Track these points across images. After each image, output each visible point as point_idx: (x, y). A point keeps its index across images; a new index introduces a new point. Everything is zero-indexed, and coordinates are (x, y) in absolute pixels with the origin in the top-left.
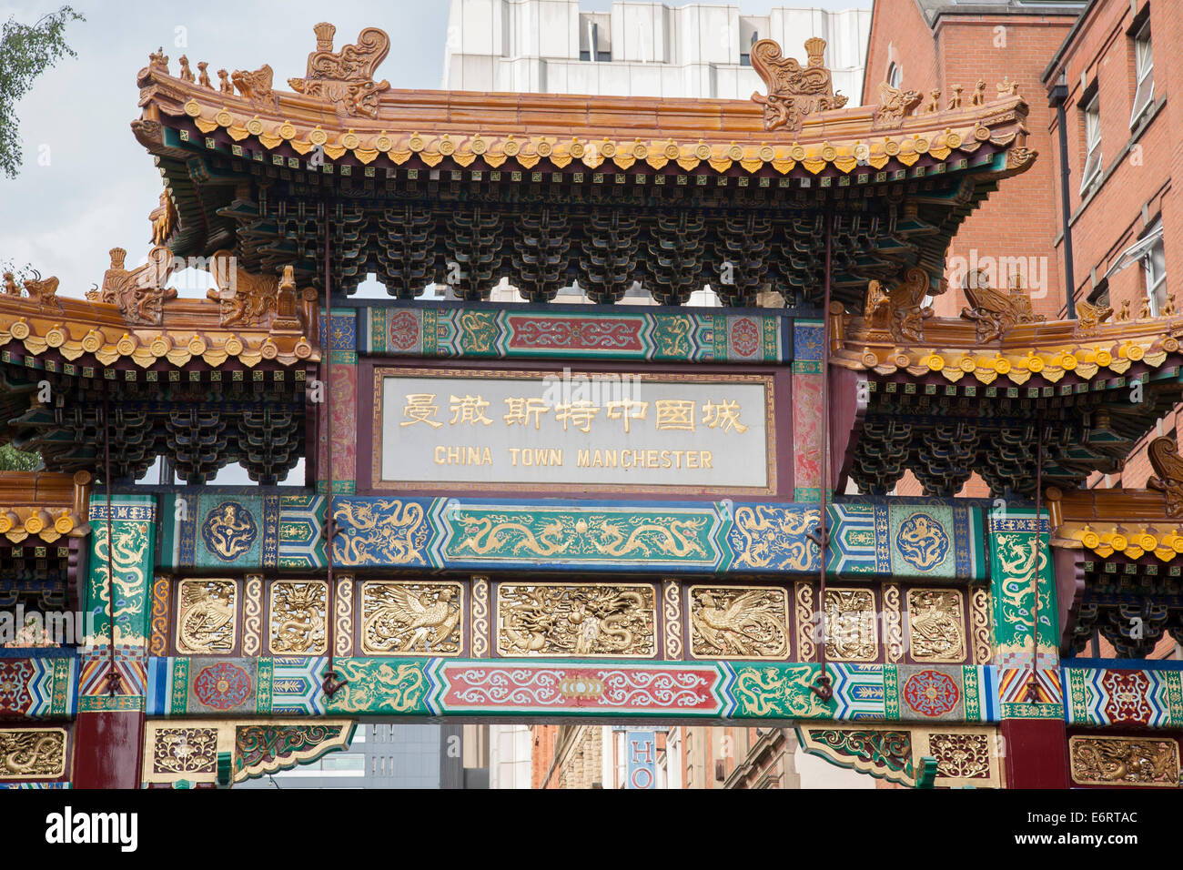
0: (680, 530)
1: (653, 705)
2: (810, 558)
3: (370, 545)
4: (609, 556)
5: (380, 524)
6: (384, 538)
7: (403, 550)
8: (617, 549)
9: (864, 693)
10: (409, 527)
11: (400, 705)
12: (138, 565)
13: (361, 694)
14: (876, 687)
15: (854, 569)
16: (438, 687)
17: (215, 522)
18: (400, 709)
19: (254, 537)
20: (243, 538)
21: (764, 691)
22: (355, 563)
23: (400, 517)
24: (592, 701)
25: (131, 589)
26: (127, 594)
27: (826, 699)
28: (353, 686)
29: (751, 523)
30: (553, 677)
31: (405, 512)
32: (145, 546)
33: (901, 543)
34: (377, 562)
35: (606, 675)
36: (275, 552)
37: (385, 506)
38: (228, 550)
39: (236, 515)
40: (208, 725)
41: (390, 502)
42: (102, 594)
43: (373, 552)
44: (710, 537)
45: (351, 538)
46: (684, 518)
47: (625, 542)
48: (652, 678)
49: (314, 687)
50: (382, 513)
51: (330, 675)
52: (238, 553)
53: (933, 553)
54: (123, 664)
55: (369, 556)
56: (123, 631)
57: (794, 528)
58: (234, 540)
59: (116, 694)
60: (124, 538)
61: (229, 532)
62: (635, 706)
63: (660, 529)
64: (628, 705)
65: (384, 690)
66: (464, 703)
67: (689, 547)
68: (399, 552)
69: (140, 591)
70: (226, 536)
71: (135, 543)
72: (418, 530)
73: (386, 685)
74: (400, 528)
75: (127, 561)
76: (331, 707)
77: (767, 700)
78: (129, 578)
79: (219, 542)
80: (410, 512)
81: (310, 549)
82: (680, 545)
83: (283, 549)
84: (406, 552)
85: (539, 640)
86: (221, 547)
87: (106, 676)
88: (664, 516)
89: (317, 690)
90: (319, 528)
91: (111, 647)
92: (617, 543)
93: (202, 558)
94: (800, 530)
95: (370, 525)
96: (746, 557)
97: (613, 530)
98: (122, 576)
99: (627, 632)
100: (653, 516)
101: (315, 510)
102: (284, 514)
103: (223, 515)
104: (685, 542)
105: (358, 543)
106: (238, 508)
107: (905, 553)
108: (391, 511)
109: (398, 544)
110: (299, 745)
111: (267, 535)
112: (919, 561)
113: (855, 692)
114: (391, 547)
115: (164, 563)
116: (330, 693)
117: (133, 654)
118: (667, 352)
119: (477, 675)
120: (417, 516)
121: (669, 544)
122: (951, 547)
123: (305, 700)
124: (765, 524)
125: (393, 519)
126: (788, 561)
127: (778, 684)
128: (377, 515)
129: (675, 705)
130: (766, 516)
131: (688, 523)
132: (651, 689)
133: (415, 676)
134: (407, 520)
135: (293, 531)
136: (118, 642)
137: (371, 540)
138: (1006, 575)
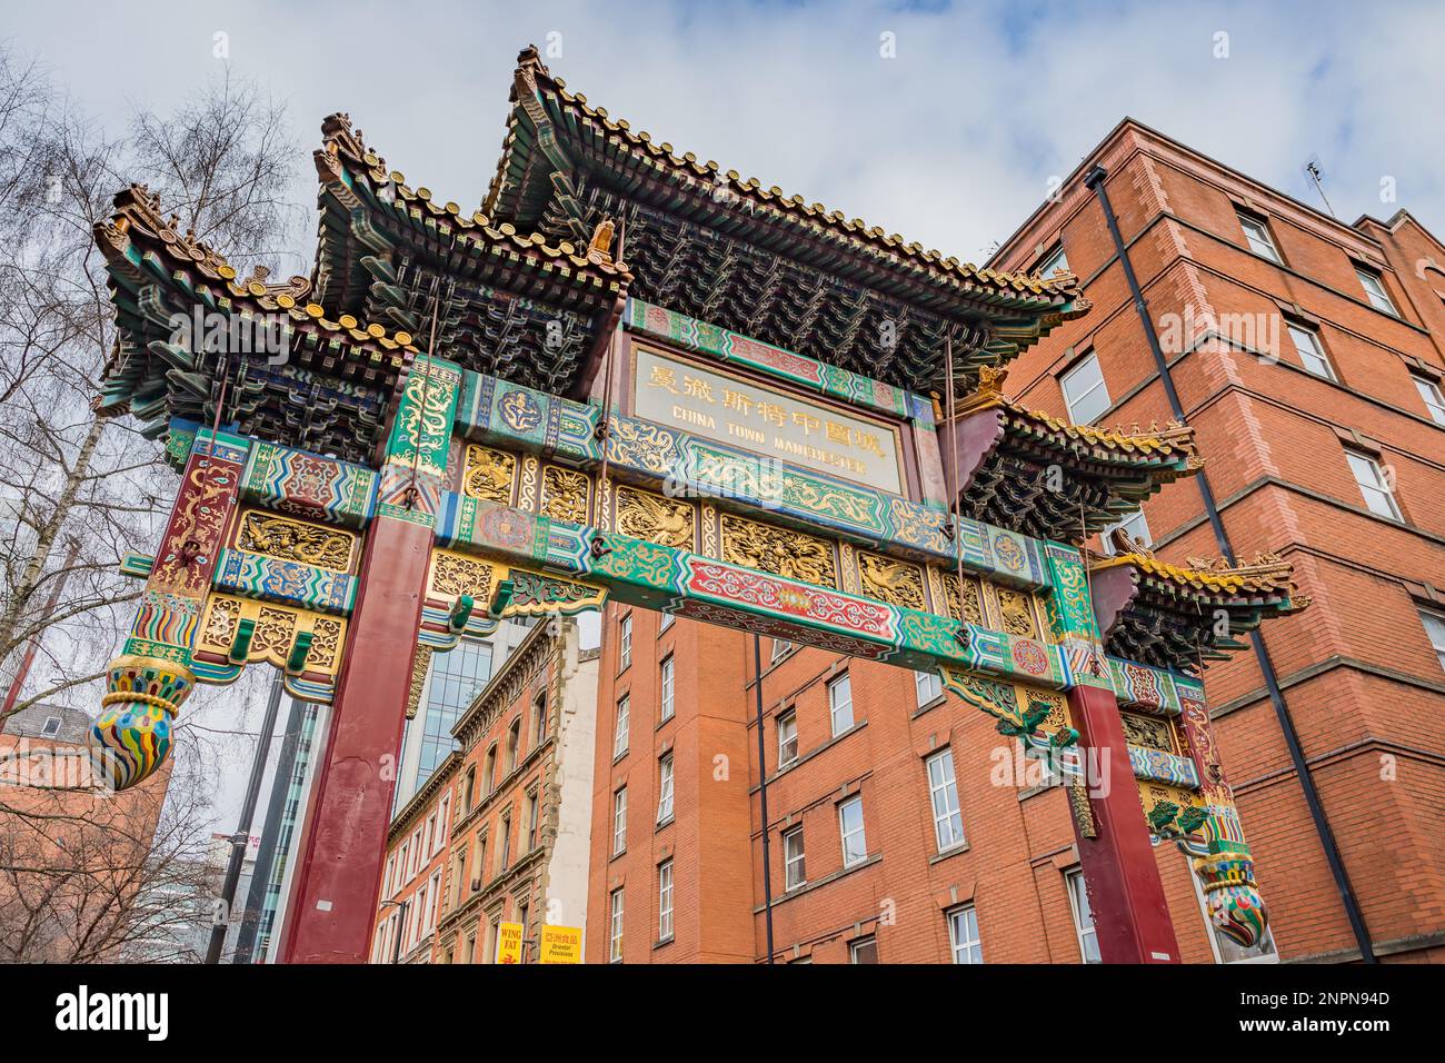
0: (857, 504)
1: (845, 625)
2: (943, 546)
3: (630, 452)
4: (809, 508)
5: (640, 439)
6: (643, 450)
7: (657, 464)
8: (814, 504)
9: (990, 648)
10: (662, 448)
11: (653, 579)
12: (442, 413)
13: (620, 563)
14: (996, 646)
15: (971, 560)
16: (684, 573)
17: (509, 401)
18: (655, 583)
19: (540, 420)
20: (531, 419)
21: (924, 632)
22: (620, 462)
23: (655, 439)
24: (803, 612)
25: (435, 430)
26: (431, 432)
27: (965, 646)
28: (617, 555)
29: (902, 511)
30: (773, 586)
31: (659, 437)
32: (449, 401)
33: (997, 550)
34: (638, 466)
35: (812, 594)
36: (556, 437)
37: (644, 427)
38: (518, 424)
39: (527, 403)
40: (485, 563)
41: (648, 426)
42: (409, 427)
43: (633, 457)
44: (877, 512)
45: (617, 443)
46: (859, 496)
47: (820, 501)
48: (845, 605)
49: (583, 548)
50: (641, 432)
51: (598, 540)
52: (526, 429)
53: (1017, 561)
54: (421, 486)
55: (631, 460)
56: (424, 460)
57: (931, 522)
58: (523, 419)
59: (412, 508)
60: (432, 391)
61: (520, 412)
62: (834, 622)
63: (843, 499)
64: (829, 620)
65: (640, 565)
66: (705, 590)
67: (863, 517)
68: (654, 463)
69: (443, 433)
70: (517, 415)
71: (442, 397)
72: (669, 452)
73: (644, 562)
74: (655, 446)
75: (433, 408)
76: (597, 568)
77: (926, 639)
78: (436, 421)
79: (511, 417)
80: (663, 437)
81: (586, 442)
82: (857, 514)
83: (561, 436)
84: (660, 466)
85: (753, 562)
86: (513, 422)
87: (405, 492)
88: (846, 491)
89: (585, 552)
90: (592, 429)
91: (413, 470)
92: (816, 500)
93: (495, 424)
94: (935, 525)
95: (633, 438)
96: (901, 533)
97: (812, 491)
98: (429, 418)
99: (815, 571)
100: (838, 489)
101: (590, 415)
102: (564, 411)
103: (516, 399)
104: (861, 513)
105: (622, 448)
106: (529, 397)
107: (1001, 557)
108: (649, 432)
109: (654, 458)
110: (563, 597)
111: (550, 423)
112: (1009, 563)
113: (984, 645)
114: (648, 458)
115: (464, 419)
116: (597, 556)
117: (430, 480)
118: (835, 389)
119: (714, 571)
120: (668, 442)
121: (850, 511)
122: (1027, 560)
123: (575, 557)
124: (911, 515)
125: (650, 438)
126: (930, 543)
127: (932, 629)
128: (638, 433)
129: (862, 628)
130: (912, 509)
131: (861, 500)
132: (845, 612)
133: (666, 559)
134: (660, 442)
135: (571, 426)
136: (419, 467)
137: (632, 449)
138: (1064, 586)
